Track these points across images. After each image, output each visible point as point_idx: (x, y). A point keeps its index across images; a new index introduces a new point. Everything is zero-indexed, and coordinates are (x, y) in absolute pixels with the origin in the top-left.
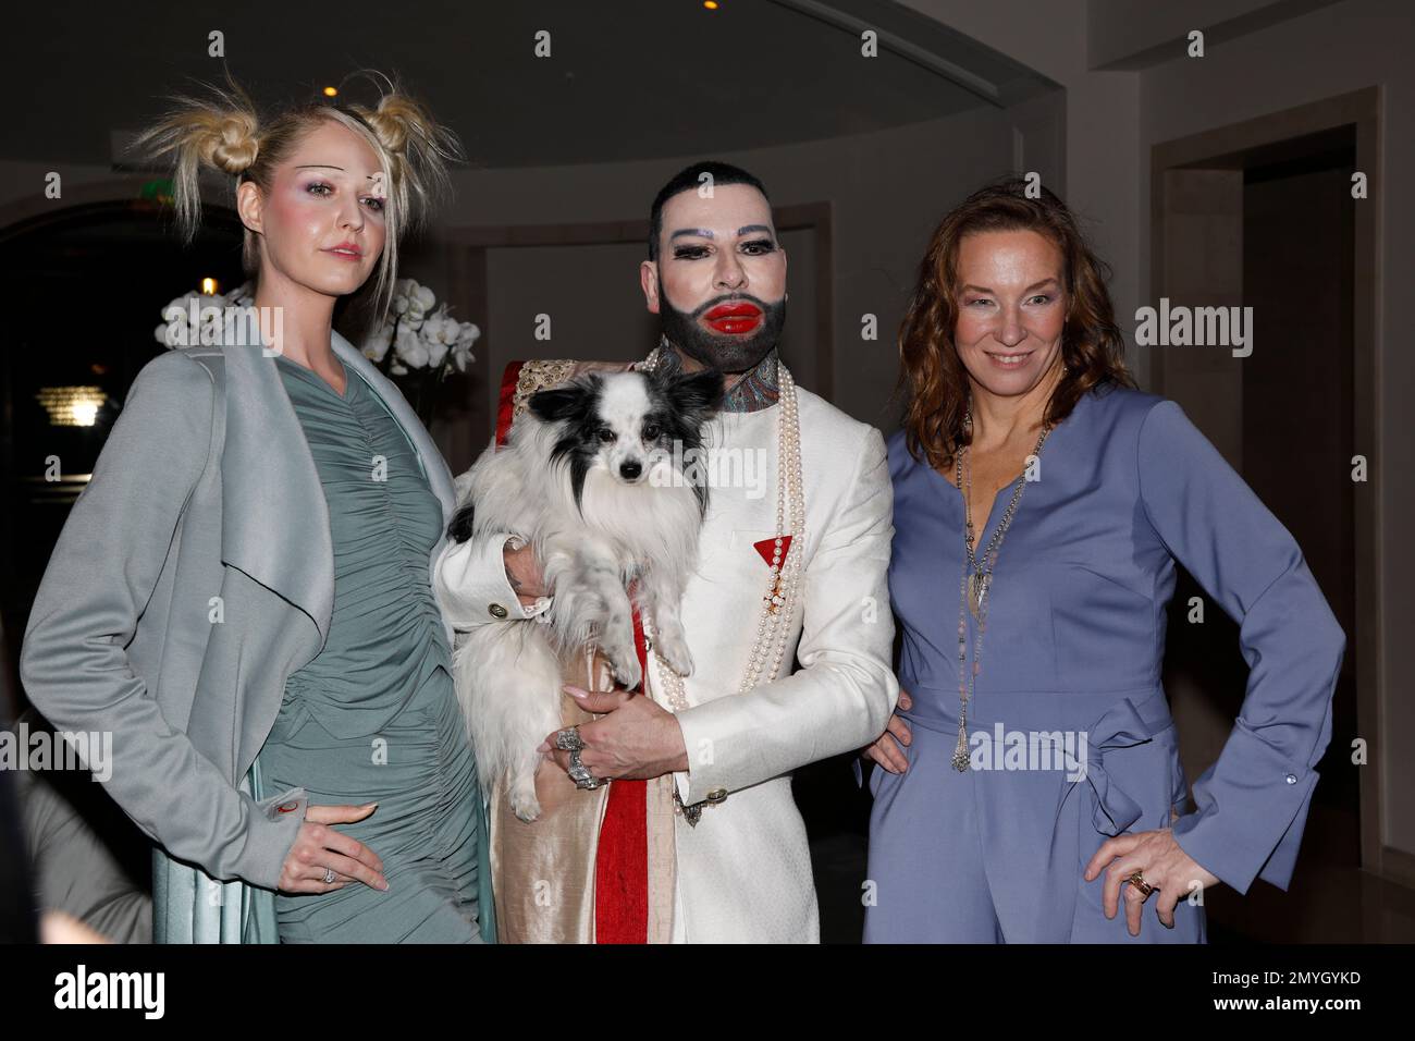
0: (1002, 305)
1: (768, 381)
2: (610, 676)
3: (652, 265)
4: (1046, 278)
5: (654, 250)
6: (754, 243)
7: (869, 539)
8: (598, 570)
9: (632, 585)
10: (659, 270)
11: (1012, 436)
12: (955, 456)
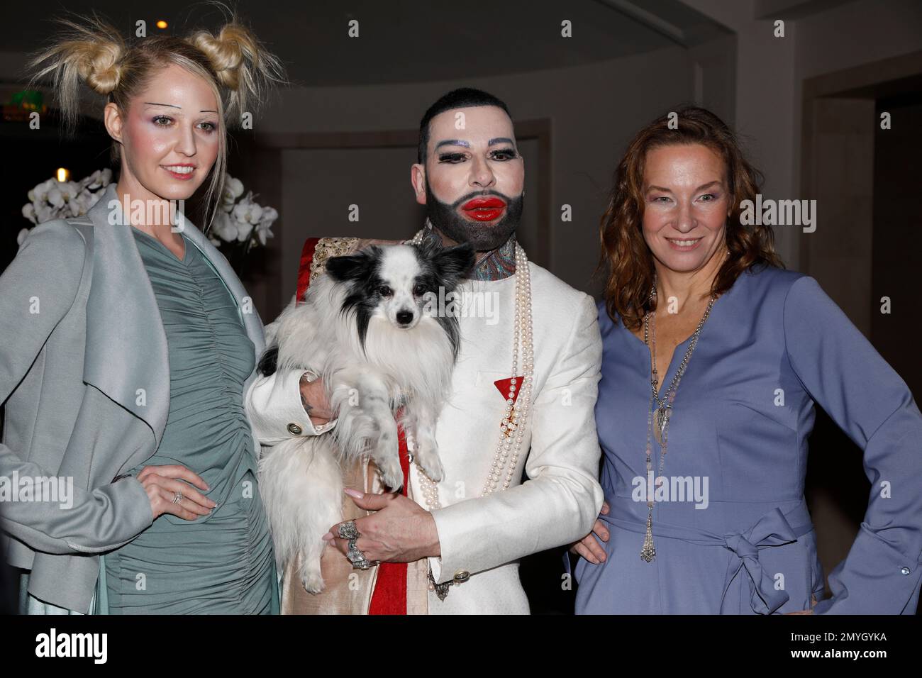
0: (679, 203)
1: (508, 258)
2: (379, 480)
3: (421, 167)
4: (712, 180)
5: (423, 155)
6: (500, 152)
7: (583, 381)
8: (372, 399)
9: (399, 410)
10: (426, 172)
11: (687, 304)
12: (643, 320)
